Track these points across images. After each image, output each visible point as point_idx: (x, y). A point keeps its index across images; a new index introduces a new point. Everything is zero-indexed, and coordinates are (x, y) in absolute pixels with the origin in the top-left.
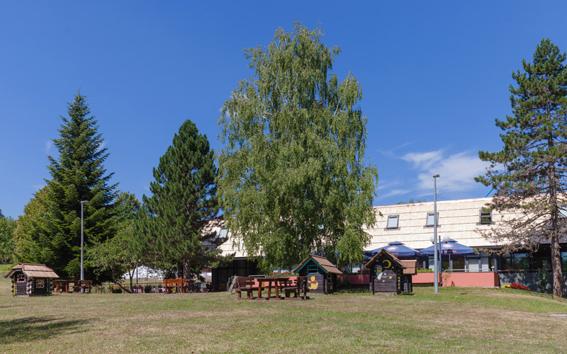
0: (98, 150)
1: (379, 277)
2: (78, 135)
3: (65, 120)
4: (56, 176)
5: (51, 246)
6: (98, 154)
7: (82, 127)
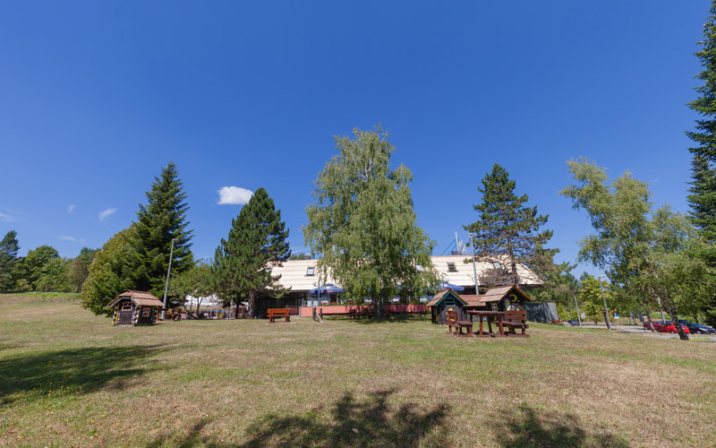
0: (180, 204)
1: (508, 309)
2: (167, 191)
3: (157, 179)
4: (144, 220)
5: (131, 277)
6: (181, 207)
7: (171, 185)
